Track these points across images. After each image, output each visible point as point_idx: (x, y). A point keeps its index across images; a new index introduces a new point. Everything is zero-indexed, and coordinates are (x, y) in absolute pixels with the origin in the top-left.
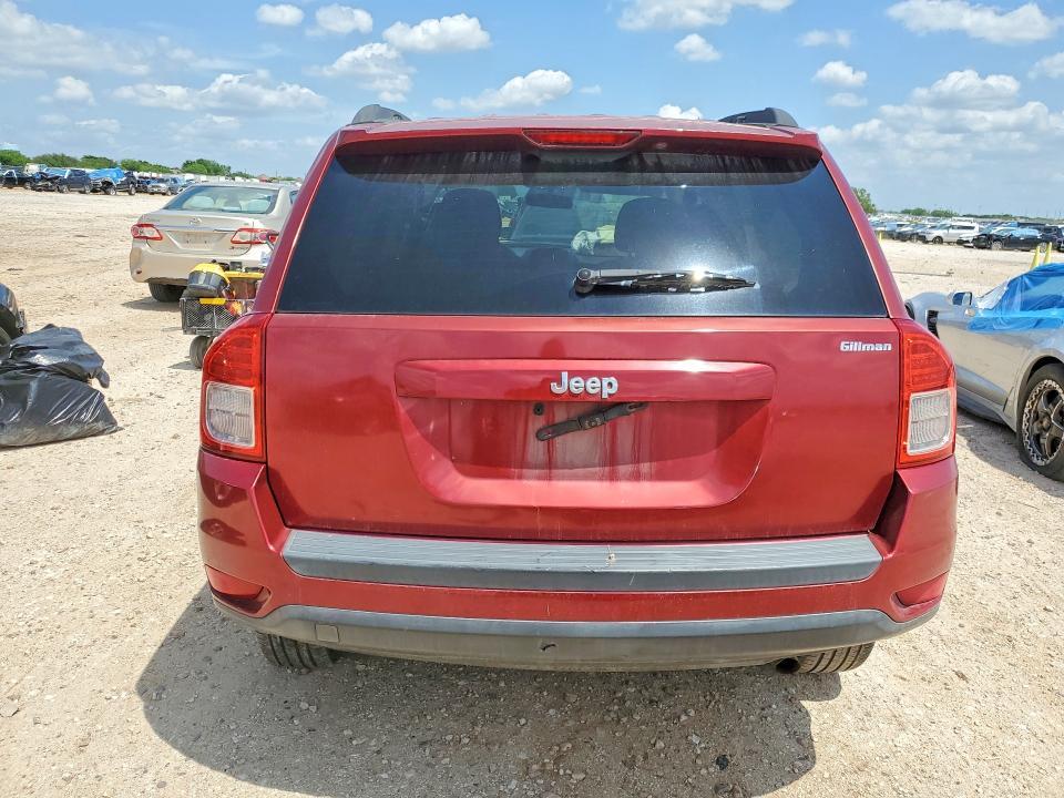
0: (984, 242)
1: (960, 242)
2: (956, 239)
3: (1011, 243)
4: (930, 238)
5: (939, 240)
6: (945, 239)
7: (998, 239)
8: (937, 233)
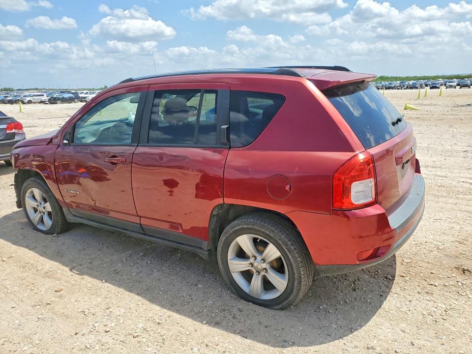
0: (53, 101)
1: (42, 102)
2: (39, 101)
3: (64, 100)
4: (26, 101)
5: (30, 102)
6: (33, 101)
7: (59, 99)
8: (28, 99)
